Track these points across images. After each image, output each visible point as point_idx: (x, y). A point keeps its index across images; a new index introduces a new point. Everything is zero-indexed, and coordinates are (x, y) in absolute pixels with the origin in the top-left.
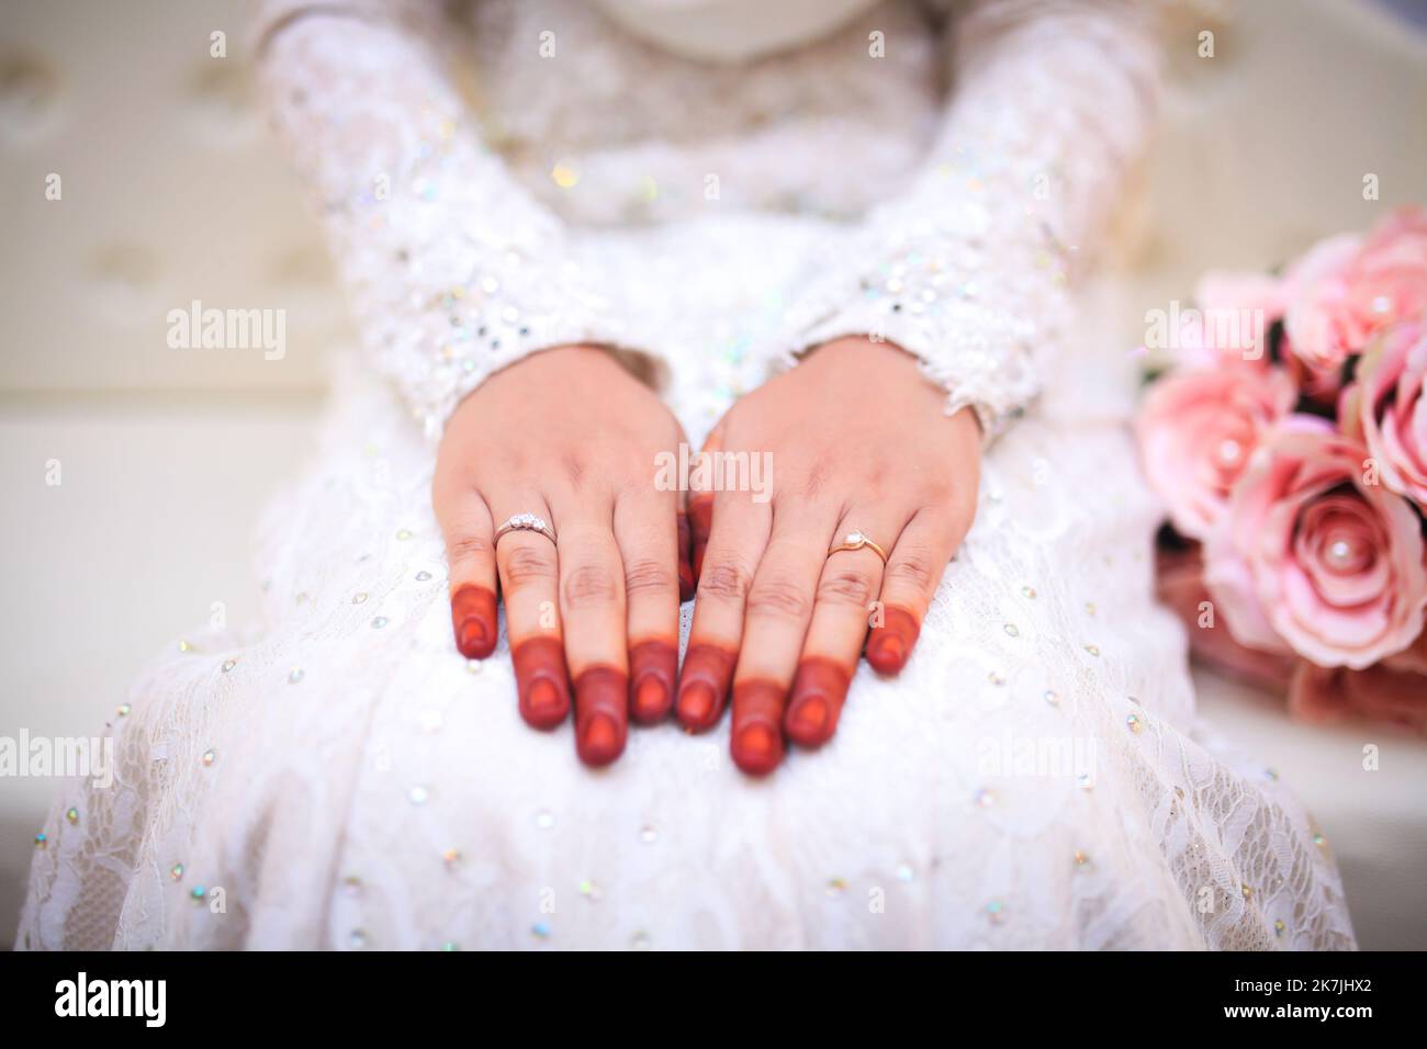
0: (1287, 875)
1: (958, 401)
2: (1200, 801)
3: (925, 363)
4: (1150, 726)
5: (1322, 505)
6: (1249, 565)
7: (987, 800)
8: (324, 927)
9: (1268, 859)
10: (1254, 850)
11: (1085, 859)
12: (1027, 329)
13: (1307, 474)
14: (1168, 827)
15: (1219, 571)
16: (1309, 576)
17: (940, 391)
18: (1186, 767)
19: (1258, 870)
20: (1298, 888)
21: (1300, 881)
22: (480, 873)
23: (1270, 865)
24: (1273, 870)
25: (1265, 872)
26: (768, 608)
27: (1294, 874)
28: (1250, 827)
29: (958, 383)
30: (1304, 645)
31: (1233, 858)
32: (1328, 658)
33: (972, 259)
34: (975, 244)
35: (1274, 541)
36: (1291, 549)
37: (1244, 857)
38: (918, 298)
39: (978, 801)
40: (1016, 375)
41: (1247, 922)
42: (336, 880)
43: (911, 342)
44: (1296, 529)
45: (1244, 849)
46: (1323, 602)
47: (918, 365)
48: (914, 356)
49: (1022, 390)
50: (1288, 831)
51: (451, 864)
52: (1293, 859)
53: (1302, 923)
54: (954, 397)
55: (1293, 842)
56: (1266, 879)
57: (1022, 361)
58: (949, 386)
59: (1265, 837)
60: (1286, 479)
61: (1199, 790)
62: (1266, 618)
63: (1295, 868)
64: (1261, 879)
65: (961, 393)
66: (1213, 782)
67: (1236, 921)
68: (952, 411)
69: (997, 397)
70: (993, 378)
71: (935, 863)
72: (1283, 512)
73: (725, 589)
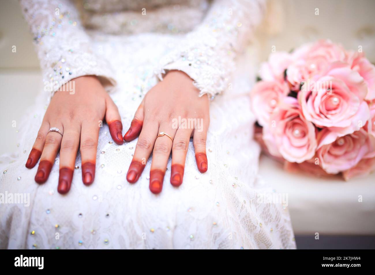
0: (274, 218)
1: (202, 93)
2: (252, 202)
3: (195, 82)
4: (239, 185)
5: (292, 122)
6: (273, 136)
7: (190, 210)
8: (26, 244)
9: (269, 214)
10: (266, 213)
11: (216, 224)
12: (223, 73)
13: (288, 114)
14: (241, 211)
15: (267, 137)
16: (289, 138)
17: (198, 90)
18: (248, 195)
19: (267, 218)
20: (277, 220)
21: (278, 219)
22: (64, 230)
23: (270, 216)
24: (270, 217)
25: (269, 217)
26: (159, 151)
27: (276, 218)
28: (265, 208)
29: (203, 88)
30: (286, 156)
31: (260, 215)
32: (292, 160)
33: (211, 53)
34: (212, 48)
35: (280, 130)
36: (284, 132)
37: (263, 214)
38: (196, 63)
39: (188, 210)
40: (219, 85)
41: (261, 232)
42: (28, 233)
43: (192, 76)
44: (286, 126)
45: (263, 213)
46: (292, 145)
47: (193, 82)
48: (193, 80)
49: (220, 89)
50: (275, 207)
51: (57, 229)
52: (276, 214)
53: (278, 229)
54: (201, 92)
55: (276, 211)
56: (269, 219)
57: (221, 82)
58: (200, 89)
59: (269, 210)
60: (284, 114)
61: (251, 200)
62: (277, 149)
63: (276, 216)
64: (267, 219)
65: (203, 91)
66: (255, 198)
67: (258, 232)
68: (200, 96)
69: (212, 91)
70: (212, 86)
71: (176, 227)
72: (282, 123)
73: (143, 146)
